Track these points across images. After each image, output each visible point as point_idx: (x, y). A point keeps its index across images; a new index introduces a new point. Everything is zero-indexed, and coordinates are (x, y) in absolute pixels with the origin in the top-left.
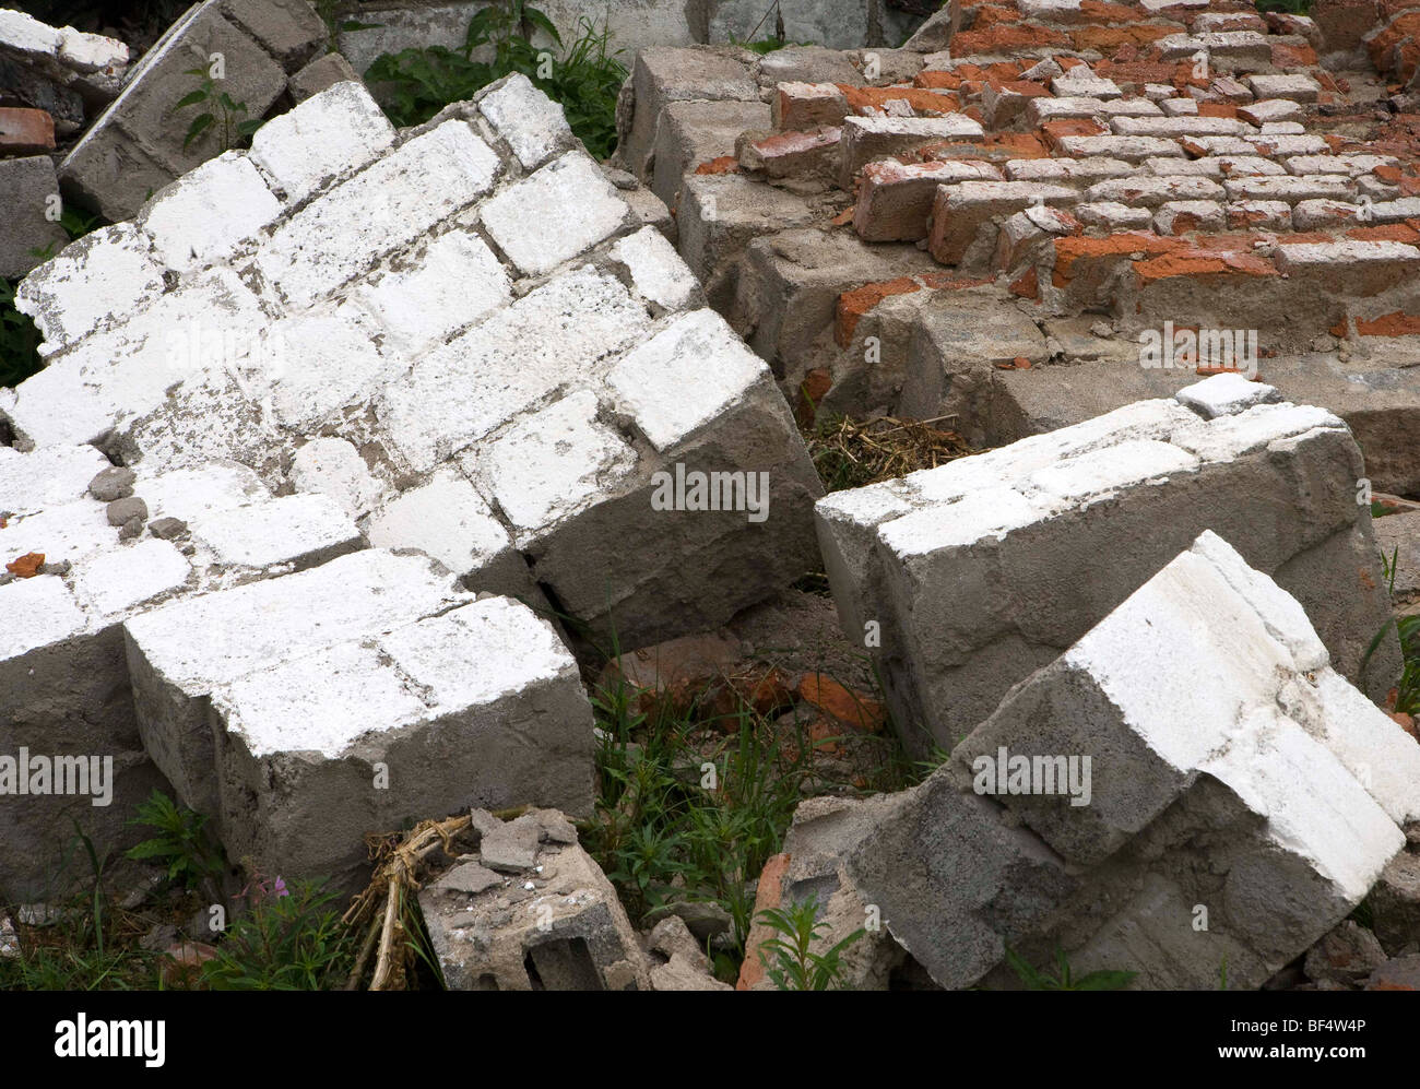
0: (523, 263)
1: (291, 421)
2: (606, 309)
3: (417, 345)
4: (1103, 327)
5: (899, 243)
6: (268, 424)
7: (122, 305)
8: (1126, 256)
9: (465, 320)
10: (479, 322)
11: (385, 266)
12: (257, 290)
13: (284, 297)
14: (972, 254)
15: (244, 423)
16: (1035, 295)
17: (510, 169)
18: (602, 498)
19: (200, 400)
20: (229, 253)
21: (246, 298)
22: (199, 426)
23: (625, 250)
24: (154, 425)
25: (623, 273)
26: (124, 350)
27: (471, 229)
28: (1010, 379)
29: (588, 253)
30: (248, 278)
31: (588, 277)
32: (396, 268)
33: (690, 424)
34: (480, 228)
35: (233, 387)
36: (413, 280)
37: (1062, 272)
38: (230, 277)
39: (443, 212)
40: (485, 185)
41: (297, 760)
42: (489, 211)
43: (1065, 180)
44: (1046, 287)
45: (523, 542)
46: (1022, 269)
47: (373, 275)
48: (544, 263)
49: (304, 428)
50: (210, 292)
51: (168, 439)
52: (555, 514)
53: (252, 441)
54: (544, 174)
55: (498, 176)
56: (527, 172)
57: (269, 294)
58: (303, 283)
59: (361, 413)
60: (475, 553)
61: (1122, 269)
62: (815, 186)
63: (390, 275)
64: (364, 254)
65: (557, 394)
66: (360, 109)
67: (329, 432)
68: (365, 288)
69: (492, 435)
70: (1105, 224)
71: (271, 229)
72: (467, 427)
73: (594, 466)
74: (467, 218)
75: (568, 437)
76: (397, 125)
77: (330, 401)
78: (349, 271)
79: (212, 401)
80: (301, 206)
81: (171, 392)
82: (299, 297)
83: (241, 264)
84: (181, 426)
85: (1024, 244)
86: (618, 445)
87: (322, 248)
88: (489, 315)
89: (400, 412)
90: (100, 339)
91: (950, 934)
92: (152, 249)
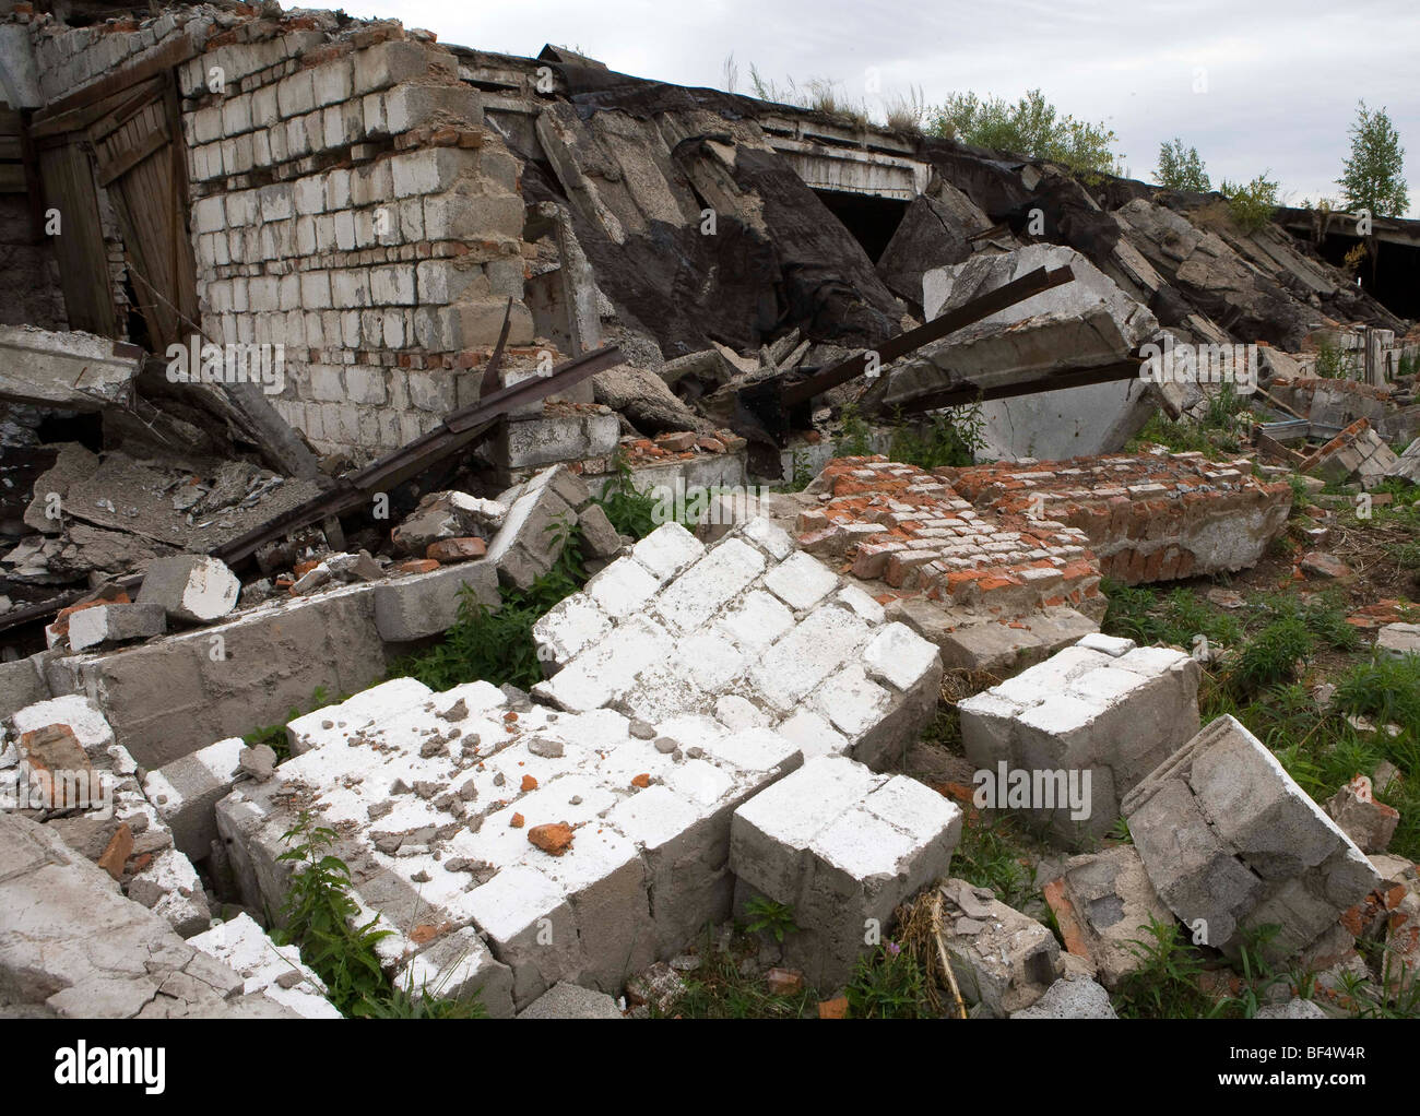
0: (796, 604)
1: (707, 688)
2: (847, 624)
3: (759, 647)
4: (971, 611)
5: (872, 579)
6: (696, 691)
7: (594, 636)
8: (973, 580)
9: (778, 633)
10: (785, 634)
11: (725, 609)
12: (663, 624)
13: (679, 627)
14: (907, 582)
15: (682, 691)
16: (940, 599)
17: (772, 560)
18: (883, 716)
19: (654, 681)
20: (642, 607)
21: (658, 628)
22: (660, 694)
23: (844, 595)
24: (636, 695)
25: (848, 607)
26: (603, 658)
27: (762, 589)
28: (954, 636)
29: (826, 599)
30: (656, 618)
31: (831, 609)
32: (731, 609)
33: (915, 679)
34: (766, 588)
35: (669, 675)
36: (743, 616)
37: (950, 588)
38: (645, 618)
39: (747, 582)
40: (762, 568)
41: (878, 879)
42: (768, 580)
43: (930, 549)
44: (944, 595)
45: (854, 741)
46: (932, 587)
47: (721, 614)
48: (807, 604)
49: (714, 692)
50: (638, 627)
51: (645, 702)
52: (865, 726)
53: (691, 700)
54: (788, 561)
55: (766, 563)
56: (780, 561)
57: (670, 626)
58: (688, 620)
59: (742, 682)
60: (833, 748)
61: (971, 586)
62: (825, 555)
63: (729, 614)
64: (714, 603)
65: (841, 667)
66: (683, 535)
67: (728, 693)
68: (720, 621)
69: (816, 689)
70: (958, 567)
71: (658, 593)
72: (802, 686)
73: (876, 701)
74: (759, 584)
75: (856, 687)
76: (704, 541)
77: (724, 678)
78: (709, 613)
79: (661, 681)
80: (669, 583)
81: (637, 677)
82: (688, 626)
83: (650, 612)
84: (650, 695)
85: (934, 577)
86: (882, 690)
87: (690, 602)
88: (789, 630)
89: (764, 680)
90: (586, 653)
91: (1218, 921)
92: (599, 606)
